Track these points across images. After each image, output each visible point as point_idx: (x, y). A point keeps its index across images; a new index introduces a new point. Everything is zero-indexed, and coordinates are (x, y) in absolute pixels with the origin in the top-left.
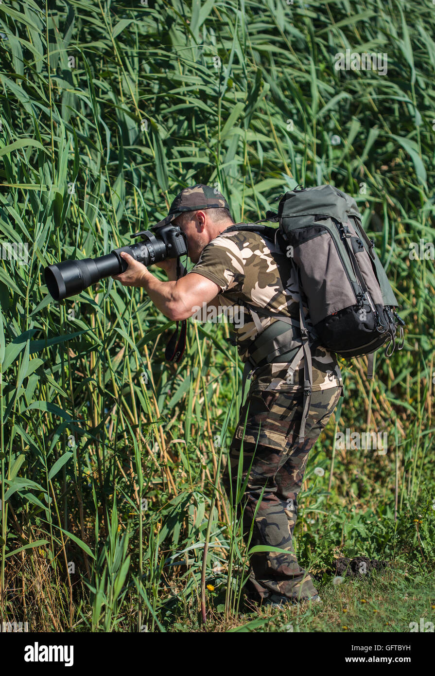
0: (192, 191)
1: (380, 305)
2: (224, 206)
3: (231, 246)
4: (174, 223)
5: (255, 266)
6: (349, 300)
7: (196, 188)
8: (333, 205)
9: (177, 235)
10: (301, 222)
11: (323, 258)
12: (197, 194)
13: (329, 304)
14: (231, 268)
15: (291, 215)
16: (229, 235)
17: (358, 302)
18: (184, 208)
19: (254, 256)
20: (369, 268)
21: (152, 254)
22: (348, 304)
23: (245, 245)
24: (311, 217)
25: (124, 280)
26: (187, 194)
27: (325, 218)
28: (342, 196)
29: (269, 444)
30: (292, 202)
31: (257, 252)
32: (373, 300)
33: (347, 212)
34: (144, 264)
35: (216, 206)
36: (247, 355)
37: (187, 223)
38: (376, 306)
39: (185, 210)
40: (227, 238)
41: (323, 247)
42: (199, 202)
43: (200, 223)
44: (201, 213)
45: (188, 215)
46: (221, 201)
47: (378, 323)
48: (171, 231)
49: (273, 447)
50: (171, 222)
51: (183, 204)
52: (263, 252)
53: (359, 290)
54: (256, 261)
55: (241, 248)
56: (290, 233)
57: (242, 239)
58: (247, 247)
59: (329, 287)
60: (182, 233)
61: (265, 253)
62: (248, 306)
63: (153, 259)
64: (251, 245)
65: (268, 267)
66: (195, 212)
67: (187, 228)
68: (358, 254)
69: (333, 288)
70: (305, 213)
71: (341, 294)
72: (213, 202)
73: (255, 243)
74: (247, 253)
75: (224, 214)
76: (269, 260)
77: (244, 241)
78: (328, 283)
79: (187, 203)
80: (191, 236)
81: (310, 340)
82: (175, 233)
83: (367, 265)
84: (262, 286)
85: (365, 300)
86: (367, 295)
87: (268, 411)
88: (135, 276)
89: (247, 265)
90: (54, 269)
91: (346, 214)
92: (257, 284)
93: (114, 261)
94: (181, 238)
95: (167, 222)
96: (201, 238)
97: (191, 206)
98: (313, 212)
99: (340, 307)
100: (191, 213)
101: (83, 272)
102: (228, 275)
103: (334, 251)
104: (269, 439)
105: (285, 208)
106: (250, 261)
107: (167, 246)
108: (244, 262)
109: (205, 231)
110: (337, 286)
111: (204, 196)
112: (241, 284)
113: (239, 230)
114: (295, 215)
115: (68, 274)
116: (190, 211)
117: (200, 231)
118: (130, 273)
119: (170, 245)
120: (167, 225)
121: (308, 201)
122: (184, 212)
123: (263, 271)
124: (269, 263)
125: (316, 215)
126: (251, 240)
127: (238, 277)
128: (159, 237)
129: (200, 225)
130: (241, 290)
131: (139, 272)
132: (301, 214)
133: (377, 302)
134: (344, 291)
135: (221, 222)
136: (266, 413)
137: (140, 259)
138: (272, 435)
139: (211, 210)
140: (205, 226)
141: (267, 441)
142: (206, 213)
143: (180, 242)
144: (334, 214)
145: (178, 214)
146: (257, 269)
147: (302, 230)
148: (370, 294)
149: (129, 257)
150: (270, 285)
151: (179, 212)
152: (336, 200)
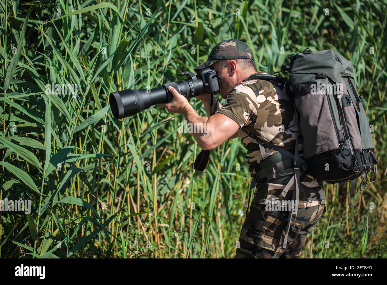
0: (227, 44)
1: (358, 150)
2: (251, 57)
3: (250, 92)
4: (212, 68)
5: (266, 109)
6: (334, 144)
7: (231, 42)
8: (331, 67)
9: (213, 77)
10: (304, 79)
11: (317, 109)
12: (231, 47)
13: (318, 146)
14: (248, 110)
15: (298, 72)
16: (249, 83)
17: (340, 146)
18: (220, 56)
19: (267, 101)
20: (353, 120)
21: (193, 90)
22: (332, 148)
23: (261, 92)
24: (312, 75)
25: (169, 108)
26: (224, 46)
27: (323, 78)
28: (339, 61)
29: (264, 246)
30: (300, 61)
31: (270, 98)
32: (353, 145)
33: (342, 73)
34: (186, 97)
35: (245, 58)
36: (254, 172)
37: (222, 69)
38: (354, 150)
39: (221, 58)
40: (248, 85)
41: (318, 101)
42: (232, 53)
43: (232, 69)
44: (233, 62)
45: (223, 62)
46: (249, 54)
47: (354, 164)
48: (208, 74)
49: (267, 248)
50: (209, 67)
51: (219, 54)
52: (274, 98)
53: (342, 137)
54: (268, 105)
55: (257, 94)
56: (295, 85)
57: (259, 87)
58: (262, 94)
59: (319, 133)
60: (218, 76)
61: (274, 100)
62: (257, 139)
63: (193, 94)
64: (266, 93)
65: (276, 110)
66: (229, 61)
67: (222, 72)
68: (346, 108)
69: (322, 133)
70: (309, 71)
71: (328, 139)
72: (243, 54)
73: (268, 91)
74: (261, 99)
75: (250, 64)
76: (278, 105)
77: (260, 89)
78: (319, 129)
79: (223, 53)
80: (224, 78)
81: (301, 170)
82: (211, 75)
83: (352, 117)
84: (269, 125)
85: (346, 145)
86: (348, 142)
87: (264, 220)
88: (178, 106)
89: (260, 108)
90: (117, 95)
91: (340, 75)
92: (266, 124)
93: (163, 93)
94: (216, 79)
95: (207, 66)
96: (232, 81)
97: (226, 56)
98: (315, 71)
99: (326, 149)
100: (225, 61)
101: (138, 100)
102: (246, 116)
103: (326, 104)
104: (264, 242)
105: (294, 66)
106: (263, 105)
107: (204, 84)
108: (259, 106)
109: (235, 76)
110: (325, 133)
111: (236, 49)
112: (254, 122)
113: (258, 79)
114: (301, 72)
115: (126, 100)
116: (225, 59)
117: (231, 75)
118: (174, 103)
119: (207, 84)
120: (206, 68)
121: (312, 62)
122: (220, 60)
123: (271, 114)
124: (277, 107)
125: (316, 74)
126: (266, 88)
127: (253, 117)
128: (199, 77)
129: (232, 70)
130: (253, 126)
131: (182, 103)
132: (305, 72)
133: (356, 147)
134: (330, 137)
135: (247, 70)
136: (262, 222)
137: (182, 93)
138: (267, 239)
139: (241, 60)
140: (235, 72)
141: (262, 243)
142: (236, 62)
143: (215, 83)
144: (330, 75)
145: (216, 61)
146: (267, 112)
147: (304, 85)
148: (351, 141)
149: (175, 91)
150: (276, 125)
151: (215, 59)
152: (334, 64)
